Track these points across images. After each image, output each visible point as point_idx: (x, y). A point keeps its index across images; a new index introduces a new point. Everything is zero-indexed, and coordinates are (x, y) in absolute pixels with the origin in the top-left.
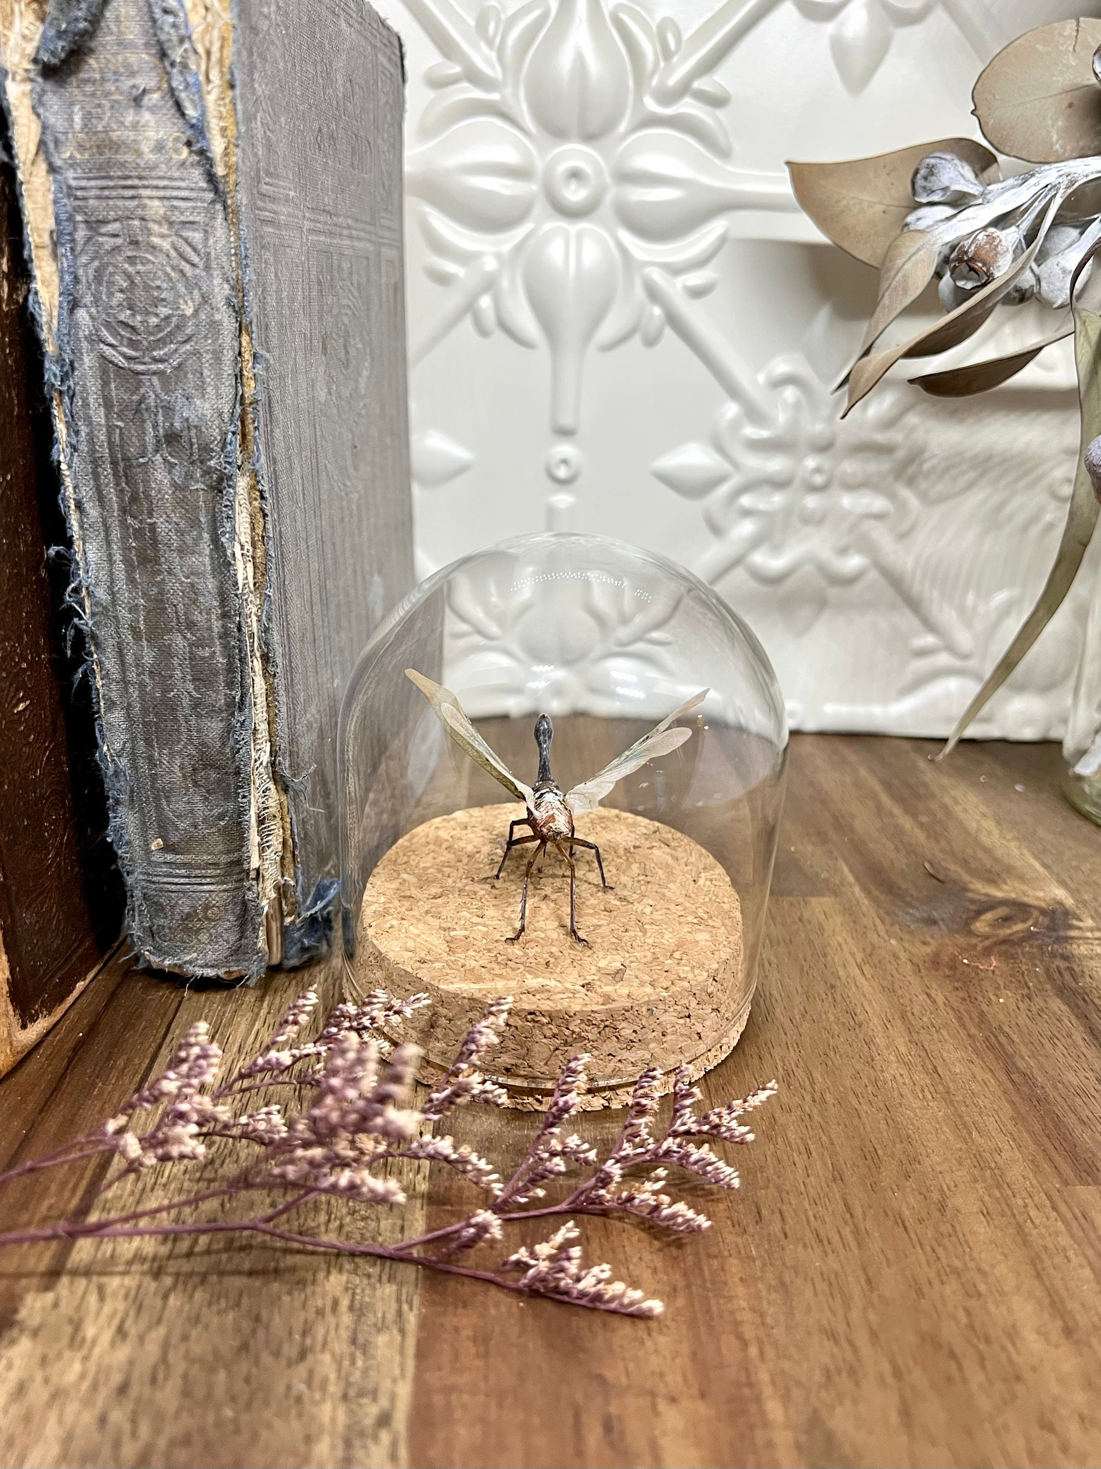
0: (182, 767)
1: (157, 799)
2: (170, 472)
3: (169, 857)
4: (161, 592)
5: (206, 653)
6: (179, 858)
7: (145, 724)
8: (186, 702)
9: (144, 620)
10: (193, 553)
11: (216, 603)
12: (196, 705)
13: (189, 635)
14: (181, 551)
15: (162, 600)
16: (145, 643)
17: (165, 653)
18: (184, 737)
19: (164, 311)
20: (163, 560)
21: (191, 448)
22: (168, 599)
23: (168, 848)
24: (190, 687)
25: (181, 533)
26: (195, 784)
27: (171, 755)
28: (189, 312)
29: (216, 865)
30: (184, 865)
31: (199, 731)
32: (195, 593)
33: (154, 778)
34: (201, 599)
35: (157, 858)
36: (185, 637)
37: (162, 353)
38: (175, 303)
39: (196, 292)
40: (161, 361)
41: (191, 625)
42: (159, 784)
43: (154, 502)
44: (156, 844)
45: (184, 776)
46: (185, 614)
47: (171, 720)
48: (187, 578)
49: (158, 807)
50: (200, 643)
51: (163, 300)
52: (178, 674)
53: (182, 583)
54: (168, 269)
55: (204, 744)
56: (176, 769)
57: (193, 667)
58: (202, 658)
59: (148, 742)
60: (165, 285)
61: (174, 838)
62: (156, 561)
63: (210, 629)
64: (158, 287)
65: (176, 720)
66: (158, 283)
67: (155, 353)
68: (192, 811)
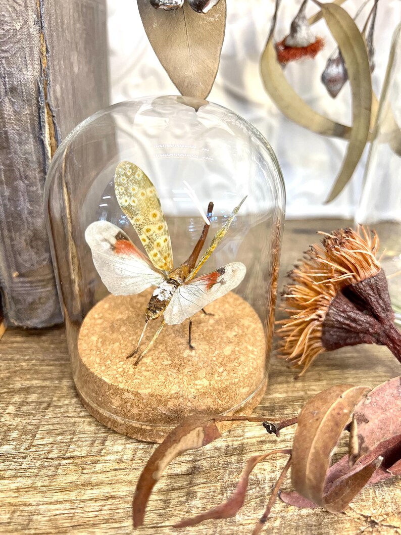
0: (25, 240)
1: (15, 255)
2: (13, 106)
3: (22, 279)
4: (12, 162)
5: (34, 189)
6: (27, 279)
7: (8, 222)
8: (26, 212)
9: (4, 176)
10: (26, 144)
11: (37, 166)
12: (30, 212)
13: (26, 182)
14: (20, 143)
15: (12, 166)
16: (5, 186)
17: (15, 190)
18: (26, 227)
19: (6, 27)
20: (12, 147)
21: (23, 94)
22: (15, 166)
23: (21, 275)
24: (28, 205)
25: (20, 135)
26: (32, 247)
27: (20, 236)
28: (18, 28)
29: (42, 281)
30: (30, 282)
31: (33, 224)
32: (28, 162)
33: (13, 246)
34: (31, 165)
35: (16, 280)
36: (24, 183)
37: (6, 48)
38: (12, 23)
39: (21, 18)
40: (6, 51)
41: (27, 177)
42: (15, 248)
43: (6, 120)
44: (15, 274)
45: (27, 244)
46: (24, 172)
47: (20, 220)
48: (24, 155)
49: (15, 258)
50: (31, 185)
51: (6, 22)
52: (22, 199)
53: (21, 158)
54: (8, 6)
55: (35, 230)
56: (23, 241)
57: (29, 196)
58: (33, 192)
59: (9, 231)
60: (6, 15)
61: (23, 271)
62: (8, 148)
63: (35, 178)
64: (4, 15)
65: (22, 220)
66: (3, 13)
67: (3, 48)
68: (31, 259)
